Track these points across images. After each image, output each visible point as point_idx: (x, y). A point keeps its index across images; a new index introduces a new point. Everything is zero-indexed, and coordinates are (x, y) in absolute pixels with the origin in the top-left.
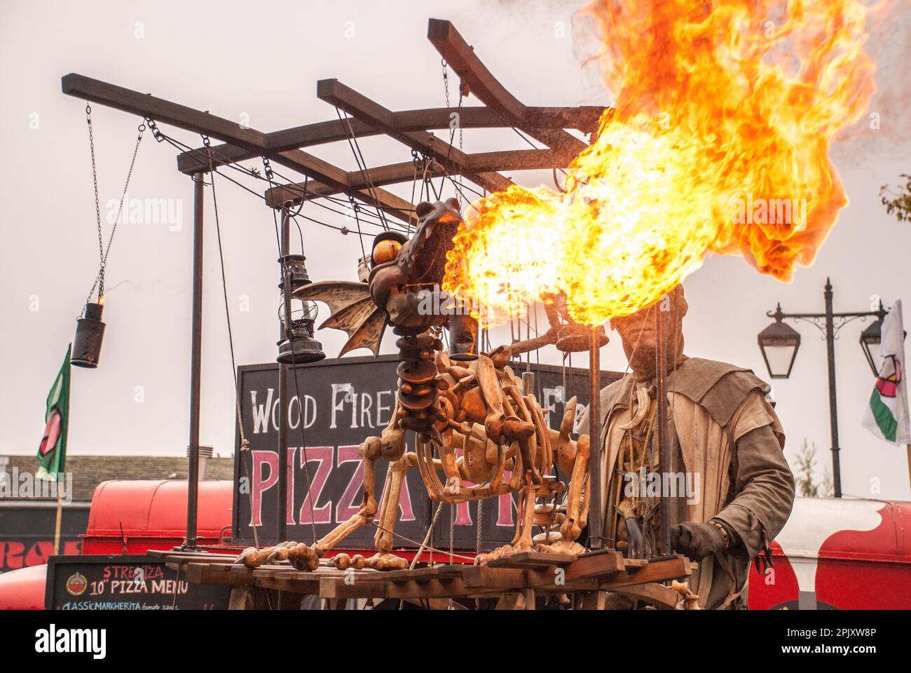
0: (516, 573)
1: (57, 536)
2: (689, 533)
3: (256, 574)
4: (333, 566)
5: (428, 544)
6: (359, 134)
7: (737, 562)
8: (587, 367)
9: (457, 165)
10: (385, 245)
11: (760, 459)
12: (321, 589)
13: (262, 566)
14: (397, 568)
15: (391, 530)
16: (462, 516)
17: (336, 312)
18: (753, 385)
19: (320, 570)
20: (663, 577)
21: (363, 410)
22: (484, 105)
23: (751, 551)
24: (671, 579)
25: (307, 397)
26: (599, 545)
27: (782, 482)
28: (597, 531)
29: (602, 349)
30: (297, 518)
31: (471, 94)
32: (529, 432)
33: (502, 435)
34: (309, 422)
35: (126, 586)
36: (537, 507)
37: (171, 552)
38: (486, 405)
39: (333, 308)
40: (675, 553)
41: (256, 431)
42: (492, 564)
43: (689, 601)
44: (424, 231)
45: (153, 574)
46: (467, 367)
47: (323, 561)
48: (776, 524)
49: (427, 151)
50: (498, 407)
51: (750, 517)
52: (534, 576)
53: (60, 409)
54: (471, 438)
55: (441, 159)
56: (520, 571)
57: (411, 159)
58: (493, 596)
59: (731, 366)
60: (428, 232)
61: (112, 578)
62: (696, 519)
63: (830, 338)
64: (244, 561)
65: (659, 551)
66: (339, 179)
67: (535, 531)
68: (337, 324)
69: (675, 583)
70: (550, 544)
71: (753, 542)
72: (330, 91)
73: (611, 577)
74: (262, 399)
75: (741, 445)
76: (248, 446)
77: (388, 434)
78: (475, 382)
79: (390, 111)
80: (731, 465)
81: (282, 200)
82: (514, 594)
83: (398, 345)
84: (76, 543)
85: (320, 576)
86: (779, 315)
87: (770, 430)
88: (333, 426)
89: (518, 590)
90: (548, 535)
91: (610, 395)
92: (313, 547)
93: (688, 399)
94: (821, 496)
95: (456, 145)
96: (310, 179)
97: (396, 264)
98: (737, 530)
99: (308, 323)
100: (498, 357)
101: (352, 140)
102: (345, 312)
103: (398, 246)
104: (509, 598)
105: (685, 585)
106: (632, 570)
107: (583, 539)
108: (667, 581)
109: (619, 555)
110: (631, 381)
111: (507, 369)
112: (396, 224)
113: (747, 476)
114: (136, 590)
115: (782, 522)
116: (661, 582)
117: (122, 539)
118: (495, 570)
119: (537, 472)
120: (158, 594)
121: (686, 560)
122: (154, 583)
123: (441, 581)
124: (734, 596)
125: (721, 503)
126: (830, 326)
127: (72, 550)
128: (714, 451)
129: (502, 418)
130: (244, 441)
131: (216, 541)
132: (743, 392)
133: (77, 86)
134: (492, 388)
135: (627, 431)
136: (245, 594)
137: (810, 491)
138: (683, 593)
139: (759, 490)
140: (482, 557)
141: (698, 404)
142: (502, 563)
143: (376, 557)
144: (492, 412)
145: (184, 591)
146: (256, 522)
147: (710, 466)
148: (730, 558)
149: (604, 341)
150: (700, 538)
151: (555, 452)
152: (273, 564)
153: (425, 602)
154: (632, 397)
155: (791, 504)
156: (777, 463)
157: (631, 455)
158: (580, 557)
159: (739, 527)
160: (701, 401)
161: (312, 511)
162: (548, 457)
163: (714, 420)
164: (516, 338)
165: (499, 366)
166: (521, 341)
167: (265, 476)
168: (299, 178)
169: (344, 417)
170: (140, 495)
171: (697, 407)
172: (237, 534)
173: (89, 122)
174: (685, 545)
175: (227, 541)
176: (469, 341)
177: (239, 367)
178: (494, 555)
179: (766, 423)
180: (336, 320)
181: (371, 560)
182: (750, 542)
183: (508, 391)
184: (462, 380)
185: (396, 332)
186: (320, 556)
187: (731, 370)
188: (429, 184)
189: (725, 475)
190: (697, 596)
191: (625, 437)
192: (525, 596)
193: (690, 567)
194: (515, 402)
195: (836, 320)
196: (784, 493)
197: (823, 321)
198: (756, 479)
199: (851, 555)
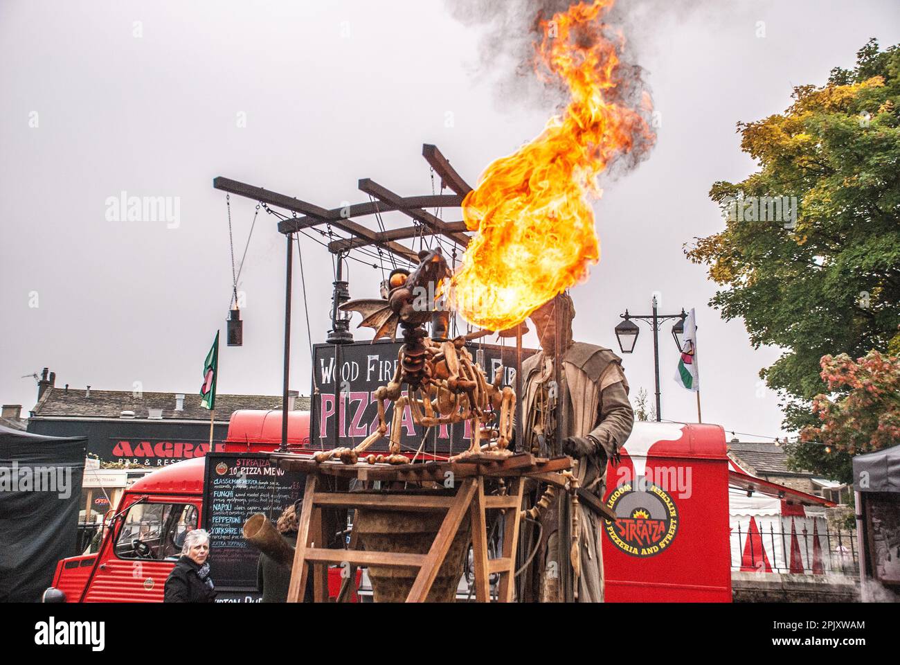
0: (472, 466)
1: (211, 441)
2: (574, 443)
3: (321, 466)
4: (365, 462)
5: (422, 450)
6: (381, 211)
7: (601, 461)
8: (515, 346)
9: (439, 228)
10: (397, 277)
11: (615, 401)
12: (359, 476)
13: (326, 462)
14: (403, 462)
15: (398, 442)
16: (444, 433)
17: (366, 317)
18: (613, 358)
19: (358, 464)
20: (557, 468)
21: (386, 371)
22: (456, 194)
23: (608, 454)
24: (562, 470)
25: (353, 363)
26: (521, 450)
27: (627, 415)
28: (519, 442)
29: (524, 337)
30: (347, 434)
31: (447, 187)
32: (473, 387)
33: (456, 388)
34: (354, 377)
35: (249, 470)
36: (482, 429)
37: (273, 452)
38: (449, 371)
39: (364, 315)
40: (565, 454)
41: (324, 382)
42: (458, 461)
43: (572, 482)
44: (424, 267)
45: (264, 464)
46: (439, 347)
47: (359, 459)
48: (623, 438)
49: (422, 220)
50: (455, 372)
51: (608, 435)
52: (483, 468)
53: (212, 367)
54: (442, 388)
55: (430, 225)
56: (475, 465)
57: (413, 225)
58: (459, 480)
59: (600, 347)
60: (427, 268)
61: (241, 466)
62: (578, 435)
63: (655, 330)
64: (316, 458)
65: (556, 454)
66: (371, 237)
67: (482, 443)
68: (368, 324)
69: (565, 471)
70: (491, 450)
71: (610, 449)
72: (366, 185)
73: (528, 469)
74: (327, 364)
75: (605, 393)
76: (318, 391)
77: (391, 385)
78: (443, 357)
79: (400, 197)
80: (599, 404)
81: (338, 249)
82: (471, 479)
83: (403, 333)
84: (222, 445)
85: (358, 467)
86: (627, 316)
87: (621, 384)
88: (368, 380)
89: (473, 476)
90: (489, 445)
91: (528, 364)
92: (353, 450)
93: (575, 366)
94: (649, 420)
95: (438, 217)
96: (354, 236)
97: (405, 287)
98: (601, 442)
99: (346, 322)
100: (458, 342)
101: (377, 214)
102: (372, 317)
103: (405, 277)
104: (468, 481)
105: (570, 473)
106: (539, 465)
107: (511, 447)
108: (560, 471)
109: (532, 456)
110: (542, 355)
111: (464, 348)
112: (403, 263)
113: (607, 411)
114: (255, 473)
115: (627, 437)
116: (556, 471)
117: (247, 443)
118: (460, 464)
119: (479, 409)
120: (267, 475)
121: (571, 458)
122: (265, 469)
123: (429, 471)
124: (599, 479)
125: (593, 427)
126: (655, 323)
127: (220, 449)
128: (589, 396)
129: (458, 378)
130: (316, 388)
131: (300, 446)
132: (606, 362)
133: (222, 184)
134: (453, 361)
135: (539, 384)
136: (315, 478)
137: (643, 417)
138: (569, 478)
139: (614, 419)
140: (452, 458)
141: (581, 369)
142: (465, 461)
143: (391, 456)
144: (452, 375)
145: (282, 474)
146: (323, 434)
147: (586, 405)
148: (597, 458)
149: (526, 330)
150: (580, 446)
151: (490, 397)
152: (331, 460)
153: (419, 483)
154: (543, 364)
155: (632, 427)
156: (625, 403)
157: (542, 398)
158: (510, 457)
159: (601, 440)
160: (583, 367)
161: (356, 429)
162: (486, 400)
163: (590, 379)
164: (470, 330)
165: (458, 347)
166: (473, 332)
167: (329, 409)
168: (348, 236)
169: (375, 375)
170: (256, 418)
171: (580, 371)
172: (312, 442)
173: (228, 204)
174: (571, 449)
175: (307, 446)
176: (443, 329)
177: (314, 345)
178: (460, 456)
179: (619, 380)
180: (367, 322)
181: (388, 458)
182: (608, 450)
183: (463, 362)
184: (437, 355)
185: (402, 327)
186: (358, 456)
187: (599, 349)
188: (423, 239)
189: (595, 410)
190: (577, 479)
191: (538, 388)
192: (478, 480)
193: (574, 462)
194: (466, 369)
195: (659, 320)
196: (628, 421)
197: (652, 319)
198: (613, 413)
199: (665, 455)
